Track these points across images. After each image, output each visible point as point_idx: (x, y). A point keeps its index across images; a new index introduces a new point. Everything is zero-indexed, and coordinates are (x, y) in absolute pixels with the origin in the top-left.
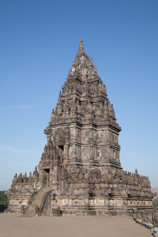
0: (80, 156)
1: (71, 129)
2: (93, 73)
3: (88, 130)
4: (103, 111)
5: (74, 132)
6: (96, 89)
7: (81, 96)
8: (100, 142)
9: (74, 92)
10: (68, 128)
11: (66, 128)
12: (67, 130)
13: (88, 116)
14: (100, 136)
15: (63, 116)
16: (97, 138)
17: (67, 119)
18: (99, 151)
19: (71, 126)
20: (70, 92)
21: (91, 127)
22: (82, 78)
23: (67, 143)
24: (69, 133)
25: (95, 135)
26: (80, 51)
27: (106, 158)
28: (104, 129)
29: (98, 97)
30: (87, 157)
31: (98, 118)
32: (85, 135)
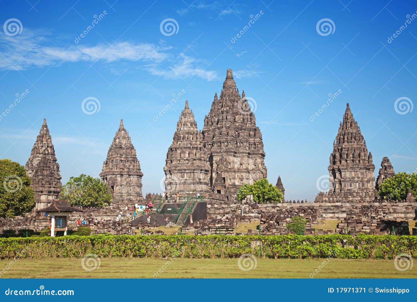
0: (122, 191)
1: (118, 177)
2: (129, 142)
3: (126, 178)
4: (134, 166)
5: (119, 179)
6: (131, 153)
7: (122, 157)
8: (132, 183)
9: (119, 155)
10: (116, 177)
11: (115, 177)
12: (115, 178)
13: (126, 170)
14: (132, 180)
15: (113, 170)
16: (130, 181)
17: (116, 172)
18: (131, 188)
19: (118, 176)
20: (116, 156)
21: (128, 176)
22: (122, 145)
23: (116, 185)
24: (116, 180)
25: (129, 180)
26: (121, 127)
27: (135, 192)
28: (134, 176)
29: (131, 158)
30: (125, 191)
31: (131, 170)
32: (124, 180)
